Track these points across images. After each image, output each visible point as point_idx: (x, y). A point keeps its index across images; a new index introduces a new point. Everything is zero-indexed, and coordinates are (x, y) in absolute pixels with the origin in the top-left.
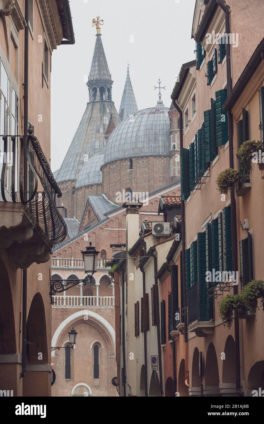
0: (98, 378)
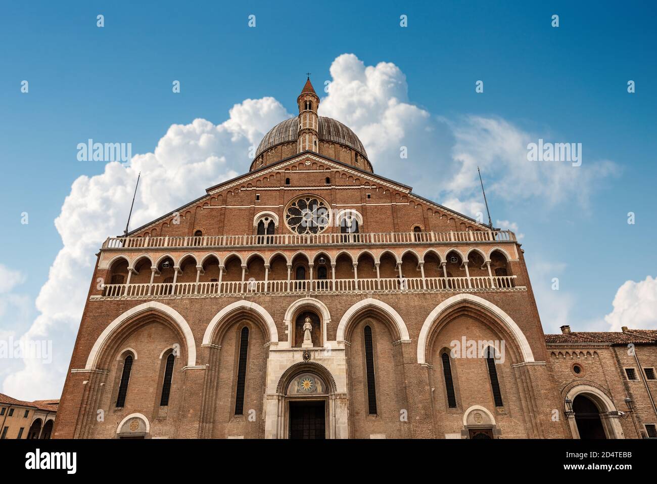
0: (167, 405)
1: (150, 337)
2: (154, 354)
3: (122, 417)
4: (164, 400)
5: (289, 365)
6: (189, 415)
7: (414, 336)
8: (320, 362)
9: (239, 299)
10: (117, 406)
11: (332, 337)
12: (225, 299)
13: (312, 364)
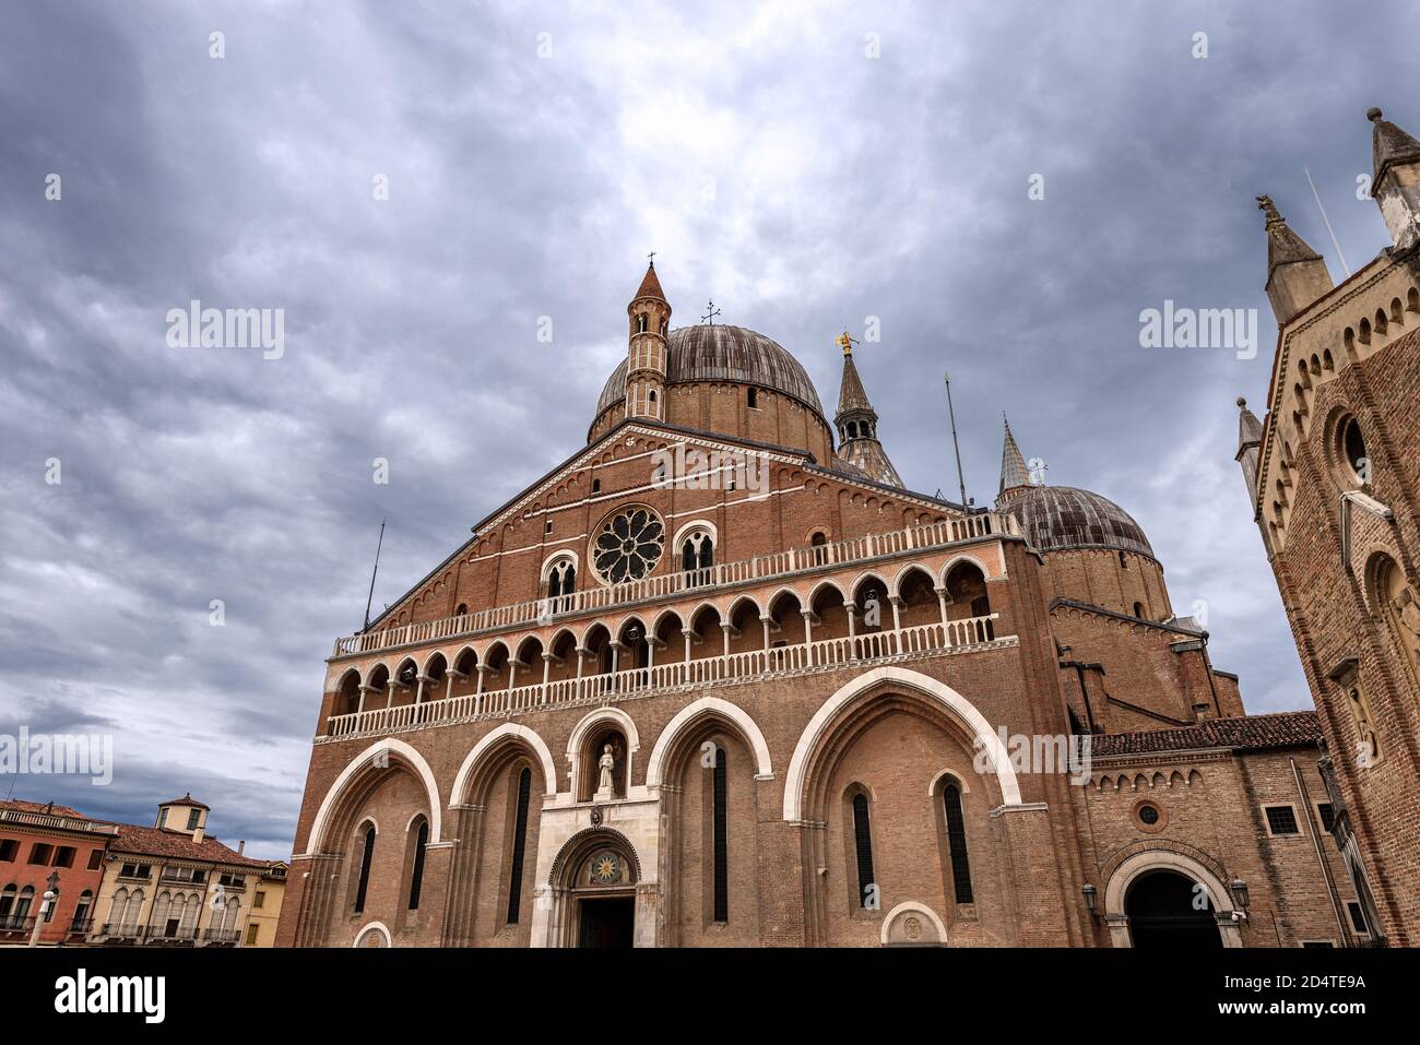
0: (418, 908)
1: (395, 795)
2: (399, 824)
3: (361, 926)
4: (414, 900)
5: (570, 835)
6: (429, 925)
7: (781, 767)
8: (616, 828)
9: (501, 721)
10: (357, 911)
11: (640, 779)
12: (483, 724)
13: (607, 831)
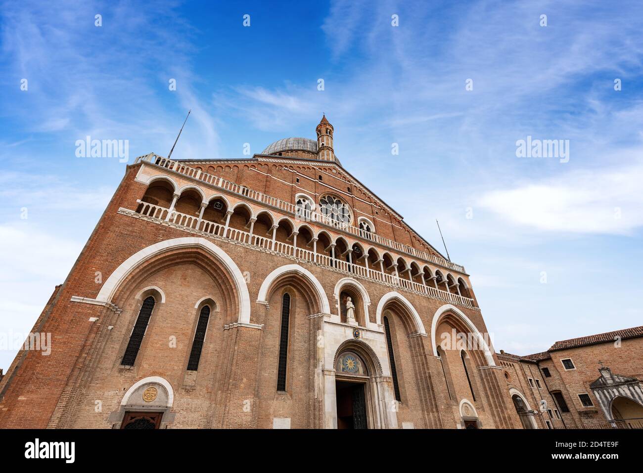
0: (196, 369)
1: (185, 279)
2: (188, 301)
3: (134, 381)
4: (193, 363)
5: (343, 340)
6: (242, 385)
7: (429, 331)
8: (367, 342)
9: (293, 262)
10: (123, 363)
11: (373, 320)
12: (280, 258)
13: (361, 343)
